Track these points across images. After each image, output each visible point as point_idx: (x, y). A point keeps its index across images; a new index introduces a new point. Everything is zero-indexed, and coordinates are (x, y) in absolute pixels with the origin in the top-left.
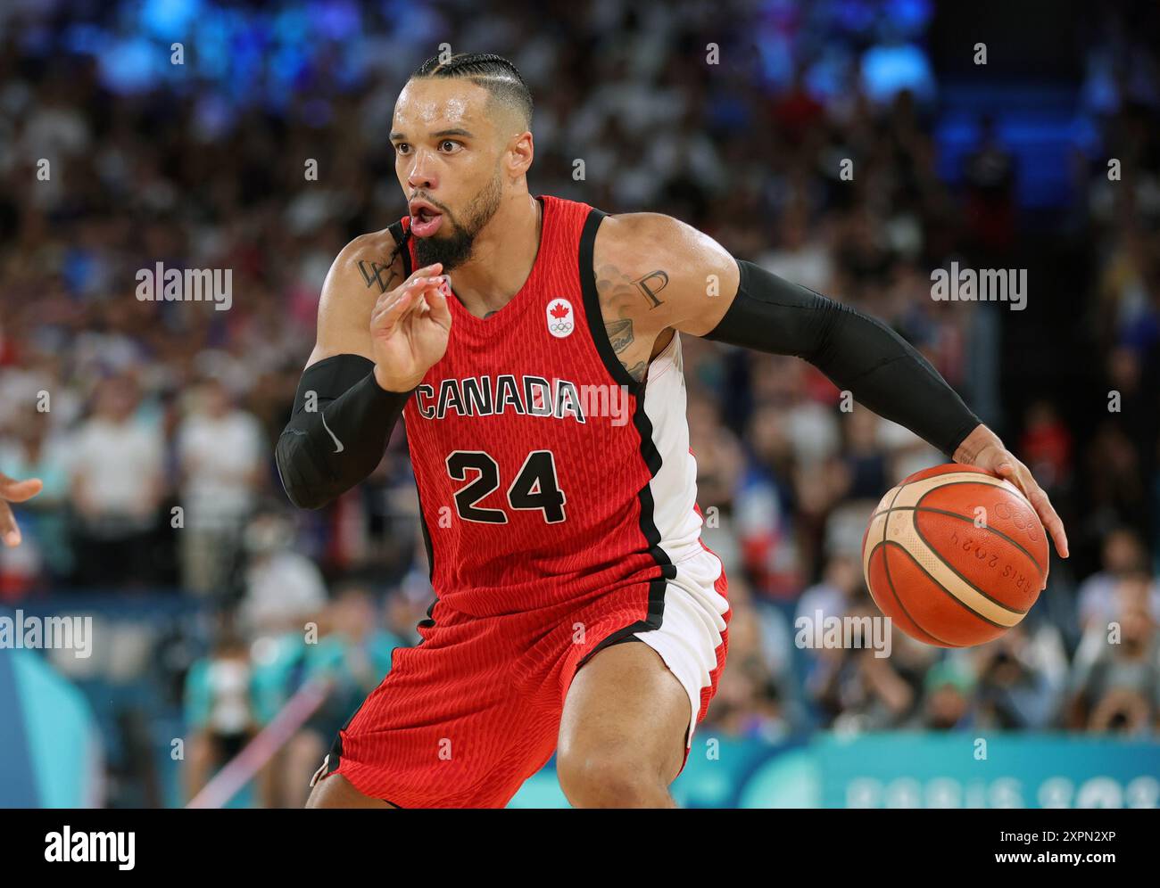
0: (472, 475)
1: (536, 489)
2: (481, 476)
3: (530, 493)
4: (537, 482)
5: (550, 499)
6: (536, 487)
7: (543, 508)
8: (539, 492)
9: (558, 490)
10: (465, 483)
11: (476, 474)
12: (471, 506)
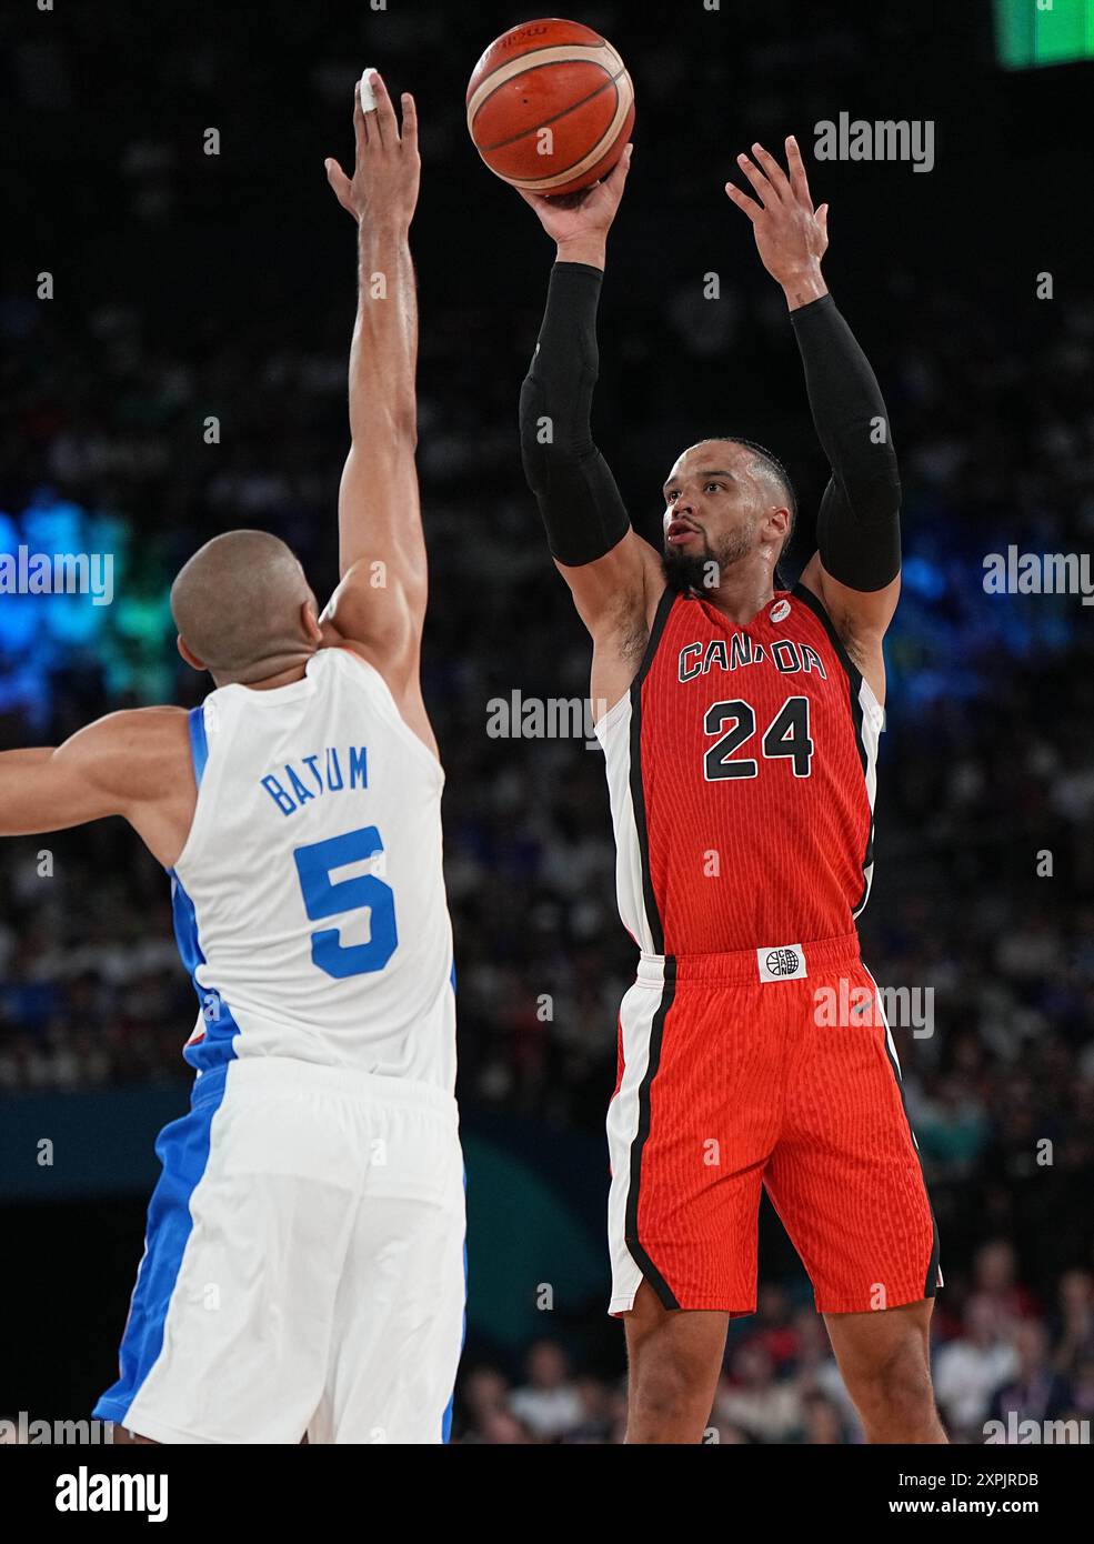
0: (728, 725)
1: (789, 735)
2: (737, 725)
3: (784, 739)
4: (792, 727)
5: (800, 747)
6: (789, 734)
7: (793, 756)
8: (792, 738)
9: (809, 738)
10: (721, 735)
11: (733, 722)
12: (722, 762)
